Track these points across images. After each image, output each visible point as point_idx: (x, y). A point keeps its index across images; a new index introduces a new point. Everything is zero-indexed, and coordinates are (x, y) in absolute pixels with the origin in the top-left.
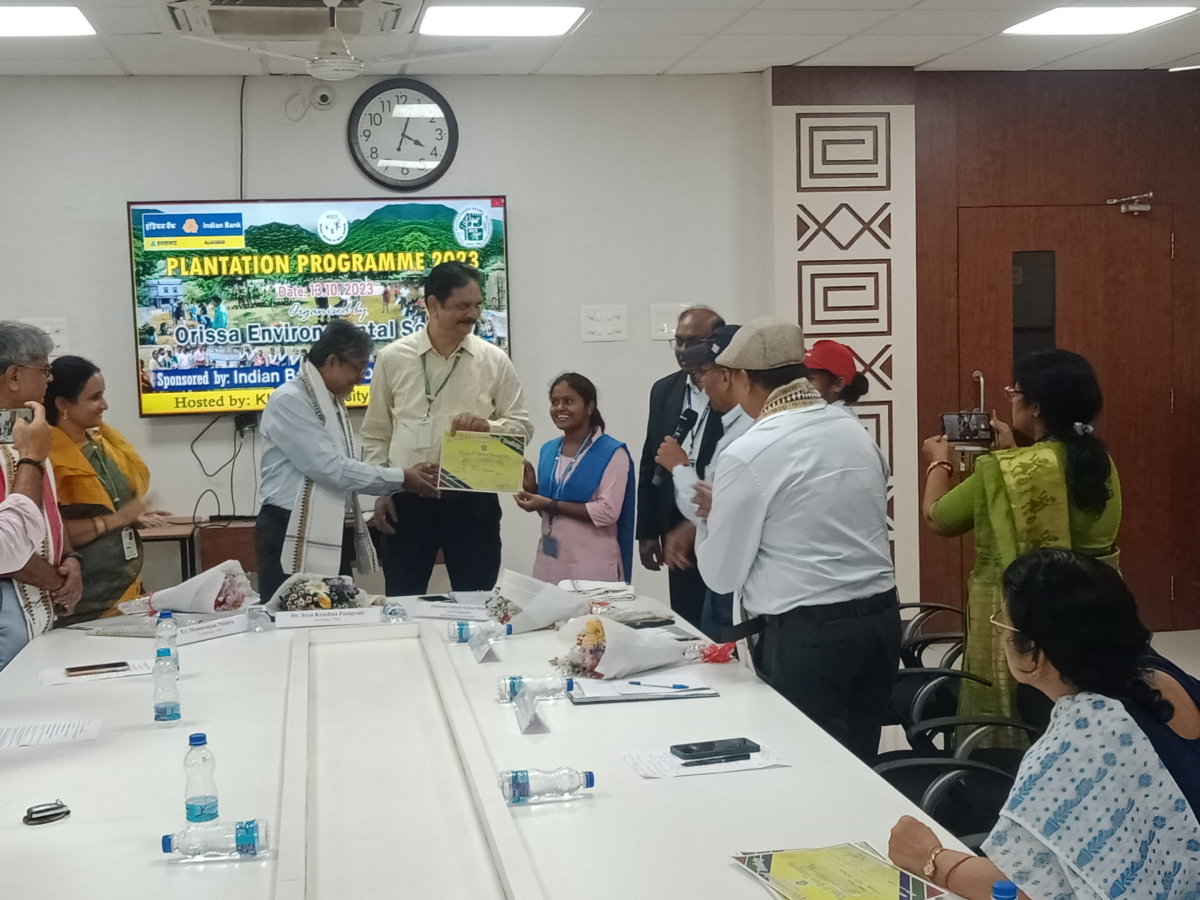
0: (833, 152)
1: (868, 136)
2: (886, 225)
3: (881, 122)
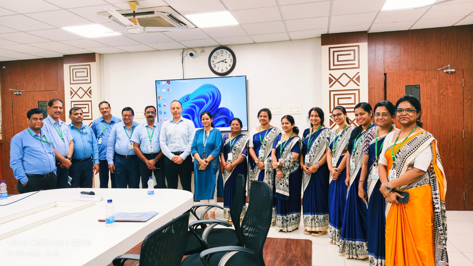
1: (352, 53)
2: (358, 79)
3: (356, 48)
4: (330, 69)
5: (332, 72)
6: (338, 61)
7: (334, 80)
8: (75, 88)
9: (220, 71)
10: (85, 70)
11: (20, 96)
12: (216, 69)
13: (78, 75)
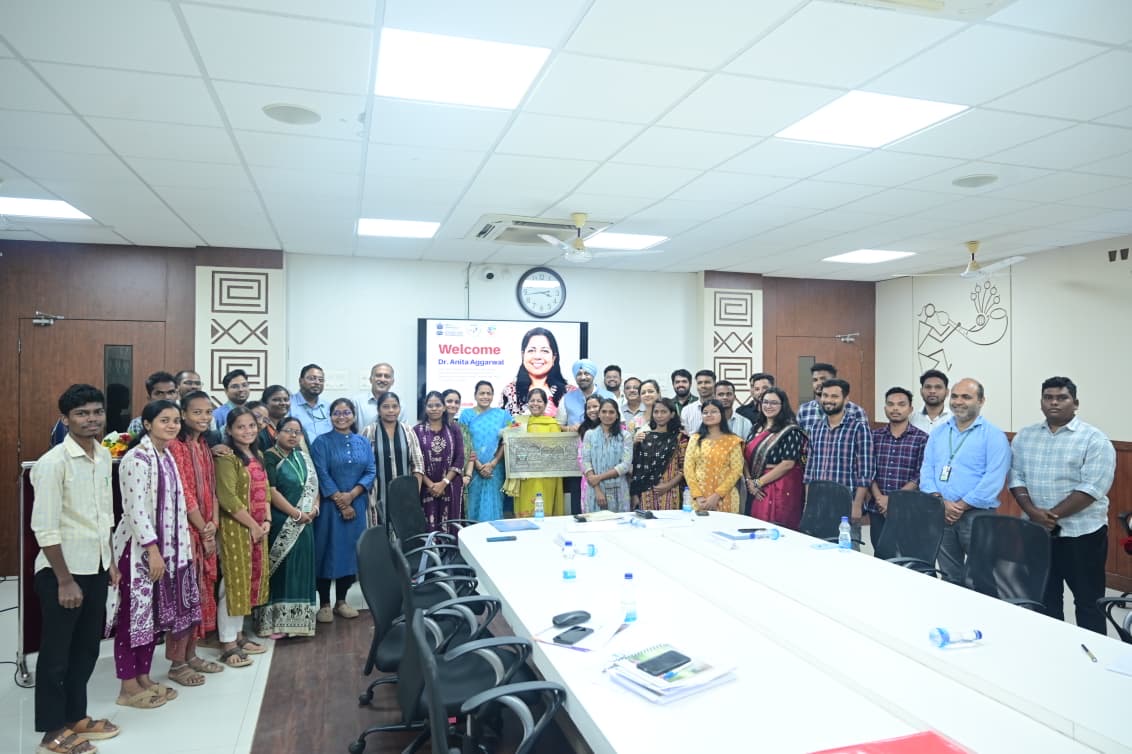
0: (730, 309)
1: (743, 303)
2: (750, 342)
3: (749, 297)
4: (715, 325)
5: (717, 329)
6: (726, 313)
7: (721, 342)
8: (226, 320)
9: (536, 310)
10: (255, 285)
11: (47, 329)
12: (529, 306)
13: (234, 292)
